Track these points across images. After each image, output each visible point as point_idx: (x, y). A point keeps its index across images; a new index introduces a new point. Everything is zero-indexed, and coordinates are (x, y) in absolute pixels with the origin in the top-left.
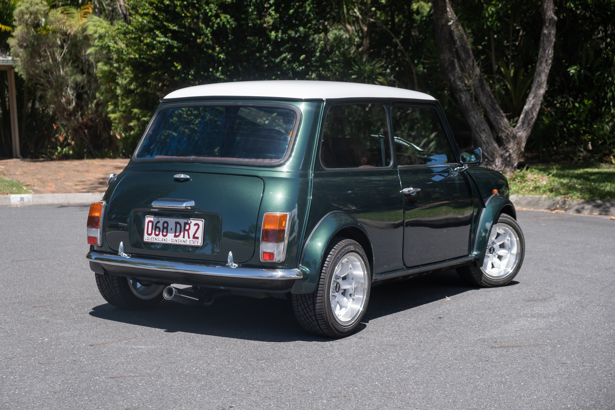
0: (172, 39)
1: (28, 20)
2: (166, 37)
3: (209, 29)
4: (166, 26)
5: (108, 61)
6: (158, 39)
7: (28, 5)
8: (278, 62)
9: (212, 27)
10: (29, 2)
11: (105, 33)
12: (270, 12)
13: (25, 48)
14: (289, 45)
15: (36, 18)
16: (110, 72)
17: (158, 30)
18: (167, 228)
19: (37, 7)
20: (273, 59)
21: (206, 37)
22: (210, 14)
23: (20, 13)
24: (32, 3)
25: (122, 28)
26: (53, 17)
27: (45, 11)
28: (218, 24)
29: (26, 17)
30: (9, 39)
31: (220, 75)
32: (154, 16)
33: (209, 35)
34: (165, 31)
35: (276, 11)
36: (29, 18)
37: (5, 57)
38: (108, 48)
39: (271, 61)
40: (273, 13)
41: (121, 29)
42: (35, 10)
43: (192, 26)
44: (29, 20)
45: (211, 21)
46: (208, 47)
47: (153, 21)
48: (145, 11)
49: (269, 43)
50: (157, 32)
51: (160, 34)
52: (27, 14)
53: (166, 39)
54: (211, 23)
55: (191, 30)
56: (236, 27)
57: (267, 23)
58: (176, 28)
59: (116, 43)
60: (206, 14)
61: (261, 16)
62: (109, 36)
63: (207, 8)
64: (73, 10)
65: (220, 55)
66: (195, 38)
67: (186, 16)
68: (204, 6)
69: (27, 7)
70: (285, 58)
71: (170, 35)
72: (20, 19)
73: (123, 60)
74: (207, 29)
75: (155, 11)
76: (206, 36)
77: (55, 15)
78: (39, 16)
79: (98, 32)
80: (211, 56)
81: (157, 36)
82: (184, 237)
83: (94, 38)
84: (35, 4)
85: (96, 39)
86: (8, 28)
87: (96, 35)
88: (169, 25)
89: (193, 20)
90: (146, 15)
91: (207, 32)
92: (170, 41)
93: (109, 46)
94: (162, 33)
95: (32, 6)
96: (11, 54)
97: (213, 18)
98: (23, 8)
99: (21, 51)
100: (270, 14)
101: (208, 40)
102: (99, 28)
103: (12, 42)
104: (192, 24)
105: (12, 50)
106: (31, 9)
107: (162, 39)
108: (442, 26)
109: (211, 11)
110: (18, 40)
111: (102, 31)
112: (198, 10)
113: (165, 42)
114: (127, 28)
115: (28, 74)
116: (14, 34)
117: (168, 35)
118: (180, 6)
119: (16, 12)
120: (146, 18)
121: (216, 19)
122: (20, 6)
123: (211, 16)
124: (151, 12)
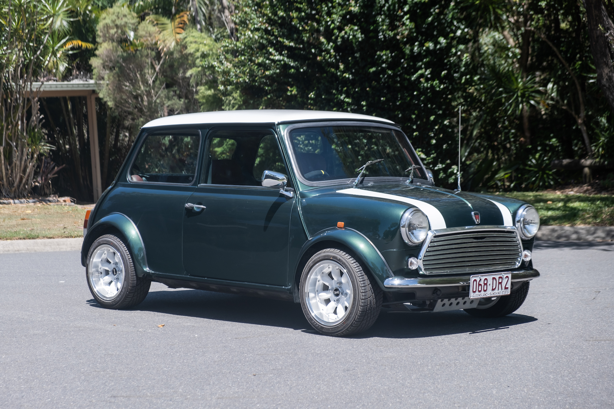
0: (288, 57)
1: (114, 35)
2: (281, 54)
3: (331, 44)
4: (280, 42)
5: (213, 84)
6: (272, 57)
7: (114, 17)
9: (335, 42)
10: (116, 14)
11: (209, 50)
12: (403, 22)
13: (111, 69)
14: (428, 59)
15: (124, 33)
17: (271, 47)
19: (125, 20)
20: (408, 77)
21: (327, 54)
22: (332, 26)
23: (104, 27)
24: (120, 15)
25: (230, 46)
26: (144, 30)
27: (133, 24)
28: (343, 37)
29: (113, 31)
30: (92, 58)
31: (344, 98)
32: (266, 30)
33: (332, 51)
34: (280, 48)
35: (411, 19)
36: (115, 33)
37: (86, 81)
38: (212, 69)
39: (405, 79)
40: (408, 22)
41: (228, 46)
42: (123, 23)
43: (311, 41)
44: (116, 35)
45: (334, 35)
46: (331, 65)
47: (265, 36)
48: (256, 26)
49: (403, 58)
50: (271, 50)
51: (274, 52)
52: (113, 28)
53: (281, 58)
54: (333, 38)
55: (309, 45)
56: (363, 40)
57: (400, 34)
58: (292, 44)
59: (221, 62)
60: (327, 27)
61: (393, 27)
62: (212, 55)
63: (328, 19)
64: (165, 20)
65: (344, 75)
66: (315, 56)
67: (304, 30)
68: (325, 17)
69: (114, 19)
70: (422, 76)
71: (286, 52)
72: (104, 36)
73: (231, 83)
74: (329, 44)
75: (267, 25)
76: (328, 52)
77: (146, 29)
78: (127, 30)
79: (200, 50)
80: (334, 75)
81: (271, 54)
83: (196, 57)
84: (122, 16)
85: (198, 58)
86: (90, 46)
87: (198, 54)
88: (285, 40)
89: (312, 34)
90: (257, 30)
91: (329, 47)
92: (285, 59)
93: (213, 67)
94: (276, 50)
95: (118, 18)
96: (94, 77)
97: (336, 31)
98: (108, 21)
99: (106, 74)
100: (404, 24)
101: (330, 57)
102: (201, 45)
103: (95, 62)
104: (311, 38)
105: (95, 71)
106: (118, 22)
107: (277, 58)
108: (597, 37)
109: (333, 22)
110: (103, 60)
111: (205, 49)
112: (319, 22)
113: (280, 61)
114: (236, 45)
115: (115, 100)
116: (97, 52)
117: (283, 52)
118: (297, 18)
119: (100, 27)
120: (257, 33)
121: (340, 32)
122: (105, 19)
123: (334, 29)
124: (263, 27)
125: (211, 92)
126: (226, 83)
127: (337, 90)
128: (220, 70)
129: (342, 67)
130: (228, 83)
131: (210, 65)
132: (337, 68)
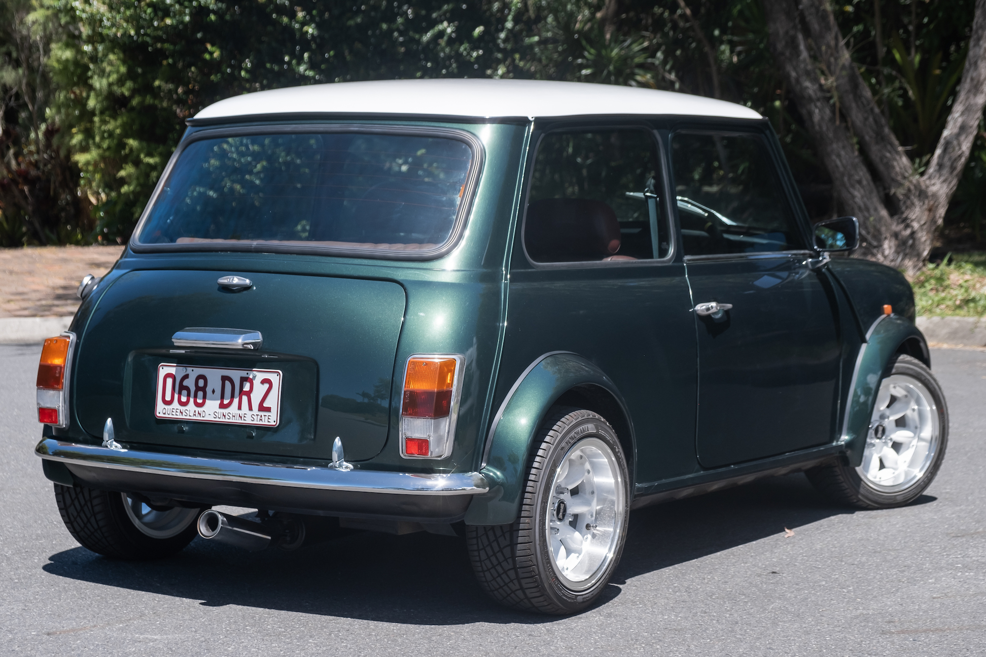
8: (429, 42)
16: (76, 63)
18: (203, 389)
20: (417, 36)
31: (305, 70)
39: (412, 40)
73: (102, 38)
80: (288, 29)
82: (240, 408)
125: (68, 54)
126: (96, 38)
127: (293, 55)
128: (84, 16)
129: (300, 15)
130: (99, 39)
131: (69, 6)
132: (292, 16)
